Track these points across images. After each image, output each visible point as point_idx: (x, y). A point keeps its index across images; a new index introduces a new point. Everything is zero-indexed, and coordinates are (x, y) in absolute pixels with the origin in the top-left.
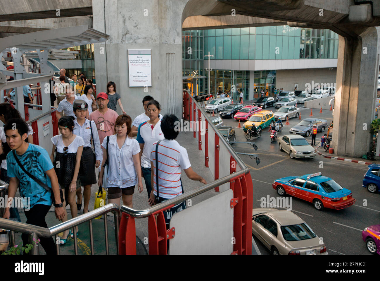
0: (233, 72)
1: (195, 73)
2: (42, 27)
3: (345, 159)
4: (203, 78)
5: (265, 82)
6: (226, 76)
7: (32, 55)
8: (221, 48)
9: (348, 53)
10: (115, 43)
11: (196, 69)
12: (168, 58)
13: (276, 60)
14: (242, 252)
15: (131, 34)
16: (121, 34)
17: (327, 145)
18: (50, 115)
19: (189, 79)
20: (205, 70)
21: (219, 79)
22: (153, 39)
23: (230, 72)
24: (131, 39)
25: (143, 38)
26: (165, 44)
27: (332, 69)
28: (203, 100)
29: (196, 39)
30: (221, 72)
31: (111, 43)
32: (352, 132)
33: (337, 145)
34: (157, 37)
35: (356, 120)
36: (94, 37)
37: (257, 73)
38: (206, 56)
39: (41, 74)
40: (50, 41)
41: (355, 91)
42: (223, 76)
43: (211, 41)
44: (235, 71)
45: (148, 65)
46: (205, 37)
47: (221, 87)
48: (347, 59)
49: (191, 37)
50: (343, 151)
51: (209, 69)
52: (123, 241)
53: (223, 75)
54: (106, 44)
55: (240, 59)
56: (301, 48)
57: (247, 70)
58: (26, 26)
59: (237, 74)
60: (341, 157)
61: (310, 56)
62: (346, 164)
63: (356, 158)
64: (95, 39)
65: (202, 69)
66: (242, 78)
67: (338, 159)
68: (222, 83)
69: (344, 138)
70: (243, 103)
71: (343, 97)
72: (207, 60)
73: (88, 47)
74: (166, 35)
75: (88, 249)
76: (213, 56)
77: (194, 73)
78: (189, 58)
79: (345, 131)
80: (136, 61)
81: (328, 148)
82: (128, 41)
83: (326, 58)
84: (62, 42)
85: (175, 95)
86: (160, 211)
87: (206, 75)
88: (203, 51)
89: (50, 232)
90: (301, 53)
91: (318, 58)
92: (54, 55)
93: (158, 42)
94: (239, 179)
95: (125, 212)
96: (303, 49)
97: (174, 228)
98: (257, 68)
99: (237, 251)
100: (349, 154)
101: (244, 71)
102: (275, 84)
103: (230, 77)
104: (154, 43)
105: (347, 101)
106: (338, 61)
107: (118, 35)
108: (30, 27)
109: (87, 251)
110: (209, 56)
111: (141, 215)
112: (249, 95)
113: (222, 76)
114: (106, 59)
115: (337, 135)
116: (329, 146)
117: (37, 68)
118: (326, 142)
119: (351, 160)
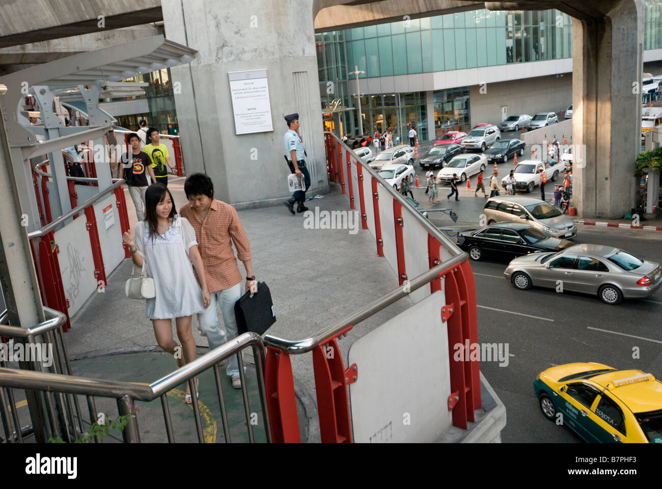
0: (398, 96)
1: (337, 104)
2: (77, 50)
3: (597, 223)
4: (350, 110)
5: (453, 107)
6: (387, 104)
7: (70, 97)
8: (374, 59)
9: (589, 46)
10: (206, 63)
11: (337, 97)
12: (296, 80)
13: (468, 69)
14: (466, 393)
15: (232, 46)
16: (214, 47)
17: (565, 202)
18: (112, 194)
19: (327, 114)
20: (352, 96)
21: (376, 110)
22: (268, 52)
23: (394, 97)
24: (232, 54)
25: (252, 51)
26: (288, 58)
27: (562, 76)
28: (356, 146)
29: (332, 47)
30: (378, 97)
31: (199, 64)
32: (604, 178)
33: (582, 201)
34: (274, 47)
35: (611, 157)
36: (172, 55)
37: (438, 93)
38: (351, 73)
39: (90, 126)
40: (102, 68)
41: (606, 109)
42: (383, 104)
43: (358, 47)
44: (401, 94)
45: (265, 95)
46: (346, 42)
47: (380, 123)
48: (589, 57)
49: (324, 44)
50: (591, 209)
51: (359, 94)
52: (274, 395)
53: (383, 102)
54: (190, 67)
55: (408, 74)
56: (508, 46)
57: (422, 90)
58: (51, 51)
59: (406, 99)
60: (589, 221)
61: (523, 58)
62: (599, 230)
63: (615, 219)
64: (174, 59)
65: (347, 96)
66: (413, 104)
67: (585, 224)
68: (381, 116)
69: (592, 188)
70: (418, 146)
71: (587, 121)
72: (353, 81)
73: (156, 76)
74: (288, 42)
75: (205, 409)
76: (363, 72)
77: (334, 104)
78: (324, 79)
79: (594, 176)
80: (243, 91)
81: (567, 207)
82: (227, 58)
83: (550, 60)
84: (119, 69)
85: (313, 142)
86: (330, 338)
87: (354, 106)
88: (346, 66)
89: (152, 391)
90: (508, 54)
91: (537, 60)
92: (112, 91)
93: (277, 56)
94: (452, 272)
95: (272, 346)
96: (512, 47)
97: (355, 365)
98: (437, 87)
99: (458, 392)
100: (603, 214)
101: (416, 93)
102: (470, 109)
103: (394, 104)
104: (270, 57)
105: (594, 126)
106: (573, 60)
107: (210, 49)
108: (58, 51)
109: (204, 412)
110: (357, 72)
111: (300, 348)
112: (428, 132)
113: (380, 105)
114: (194, 91)
115: (580, 184)
116: (568, 203)
117: (76, 118)
118: (562, 198)
119: (607, 224)
